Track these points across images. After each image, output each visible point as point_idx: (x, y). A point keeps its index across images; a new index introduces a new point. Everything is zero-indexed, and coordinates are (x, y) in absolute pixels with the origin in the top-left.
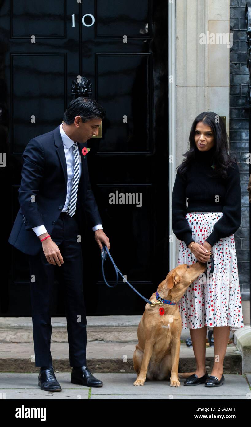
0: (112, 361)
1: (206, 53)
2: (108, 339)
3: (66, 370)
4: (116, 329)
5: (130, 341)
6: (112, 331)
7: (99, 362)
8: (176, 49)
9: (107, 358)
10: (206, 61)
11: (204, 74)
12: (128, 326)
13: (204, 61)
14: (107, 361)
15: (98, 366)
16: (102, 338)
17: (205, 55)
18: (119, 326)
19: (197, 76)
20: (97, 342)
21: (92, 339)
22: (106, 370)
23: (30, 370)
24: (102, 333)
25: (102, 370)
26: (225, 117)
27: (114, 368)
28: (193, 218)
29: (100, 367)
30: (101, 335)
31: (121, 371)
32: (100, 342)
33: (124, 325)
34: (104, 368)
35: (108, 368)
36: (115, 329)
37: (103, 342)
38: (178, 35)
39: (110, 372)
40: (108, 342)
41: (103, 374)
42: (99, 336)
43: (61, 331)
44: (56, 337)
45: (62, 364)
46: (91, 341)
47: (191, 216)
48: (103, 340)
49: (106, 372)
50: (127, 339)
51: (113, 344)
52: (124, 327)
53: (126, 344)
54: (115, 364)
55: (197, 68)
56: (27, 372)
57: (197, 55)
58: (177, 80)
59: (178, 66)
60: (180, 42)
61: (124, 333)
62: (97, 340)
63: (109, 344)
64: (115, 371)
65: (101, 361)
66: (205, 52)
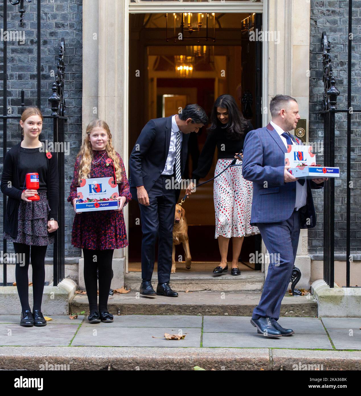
0: (218, 307)
1: (292, 71)
2: (214, 290)
3: (183, 313)
4: (221, 281)
5: (231, 291)
6: (218, 283)
7: (208, 307)
8: (268, 67)
9: (215, 304)
10: (292, 76)
11: (290, 86)
12: (230, 279)
13: (290, 76)
14: (214, 306)
15: (207, 310)
16: (210, 288)
17: (290, 72)
18: (223, 279)
19: (284, 87)
20: (206, 291)
21: (202, 290)
22: (213, 313)
23: (155, 313)
24: (210, 285)
25: (210, 314)
26: (306, 120)
27: (220, 312)
28: (225, 162)
29: (209, 311)
30: (209, 286)
31: (225, 314)
32: (209, 291)
33: (227, 279)
34: (212, 312)
35: (215, 312)
36: (219, 281)
37: (210, 291)
38: (270, 57)
39: (217, 315)
40: (214, 291)
41: (211, 316)
42: (207, 287)
43: (178, 283)
44: (174, 287)
45: (180, 308)
46: (201, 291)
47: (223, 161)
48: (210, 290)
49: (214, 315)
50: (229, 290)
51: (218, 293)
52: (227, 280)
53: (228, 293)
54: (221, 309)
55: (284, 81)
56: (153, 314)
57: (284, 72)
58: (269, 91)
59: (270, 80)
60: (271, 62)
61: (226, 285)
62: (206, 290)
63: (215, 293)
64: (220, 314)
65: (210, 307)
66: (290, 70)
